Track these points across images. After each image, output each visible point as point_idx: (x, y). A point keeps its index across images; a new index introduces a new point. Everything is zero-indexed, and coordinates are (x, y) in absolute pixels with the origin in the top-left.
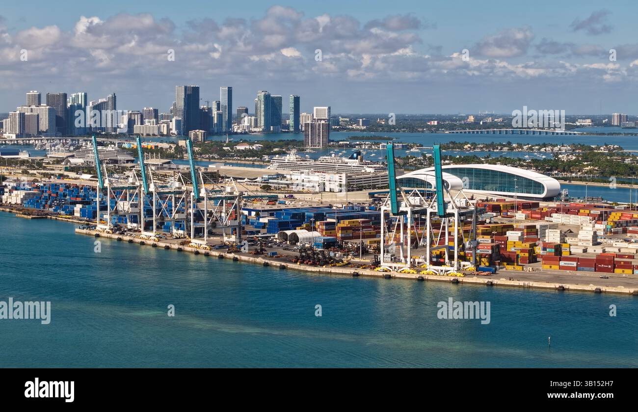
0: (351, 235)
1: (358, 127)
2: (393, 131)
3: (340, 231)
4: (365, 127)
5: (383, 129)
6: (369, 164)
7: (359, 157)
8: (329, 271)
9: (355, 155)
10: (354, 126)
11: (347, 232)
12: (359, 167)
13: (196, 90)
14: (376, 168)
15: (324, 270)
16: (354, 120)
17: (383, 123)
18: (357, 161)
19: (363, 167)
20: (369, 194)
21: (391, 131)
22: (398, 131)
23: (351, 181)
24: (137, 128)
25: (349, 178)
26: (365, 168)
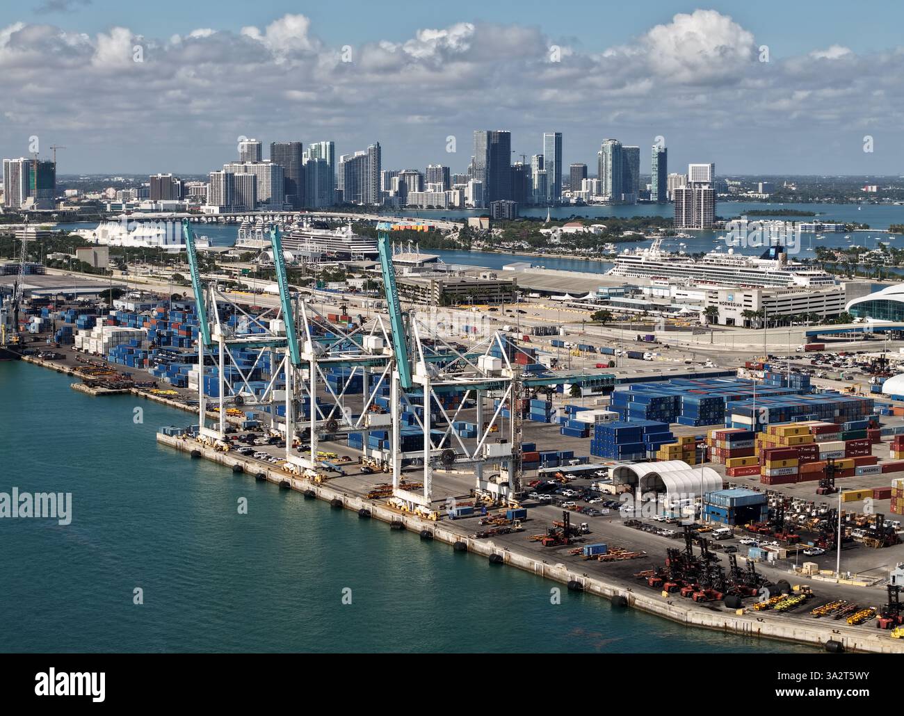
0: (795, 471)
1: (757, 195)
2: (811, 202)
3: (768, 462)
4: (767, 195)
5: (795, 198)
6: (799, 269)
7: (780, 255)
8: (755, 629)
9: (772, 252)
10: (751, 194)
11: (785, 463)
12: (781, 274)
13: (505, 137)
14: (813, 278)
15: (740, 627)
16: (749, 184)
17: (794, 189)
18: (777, 262)
19: (789, 275)
20: (808, 334)
21: (808, 202)
22: (819, 202)
23: (769, 304)
24: (413, 195)
25: (764, 299)
26: (791, 276)
